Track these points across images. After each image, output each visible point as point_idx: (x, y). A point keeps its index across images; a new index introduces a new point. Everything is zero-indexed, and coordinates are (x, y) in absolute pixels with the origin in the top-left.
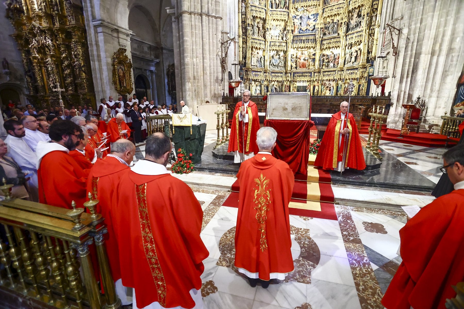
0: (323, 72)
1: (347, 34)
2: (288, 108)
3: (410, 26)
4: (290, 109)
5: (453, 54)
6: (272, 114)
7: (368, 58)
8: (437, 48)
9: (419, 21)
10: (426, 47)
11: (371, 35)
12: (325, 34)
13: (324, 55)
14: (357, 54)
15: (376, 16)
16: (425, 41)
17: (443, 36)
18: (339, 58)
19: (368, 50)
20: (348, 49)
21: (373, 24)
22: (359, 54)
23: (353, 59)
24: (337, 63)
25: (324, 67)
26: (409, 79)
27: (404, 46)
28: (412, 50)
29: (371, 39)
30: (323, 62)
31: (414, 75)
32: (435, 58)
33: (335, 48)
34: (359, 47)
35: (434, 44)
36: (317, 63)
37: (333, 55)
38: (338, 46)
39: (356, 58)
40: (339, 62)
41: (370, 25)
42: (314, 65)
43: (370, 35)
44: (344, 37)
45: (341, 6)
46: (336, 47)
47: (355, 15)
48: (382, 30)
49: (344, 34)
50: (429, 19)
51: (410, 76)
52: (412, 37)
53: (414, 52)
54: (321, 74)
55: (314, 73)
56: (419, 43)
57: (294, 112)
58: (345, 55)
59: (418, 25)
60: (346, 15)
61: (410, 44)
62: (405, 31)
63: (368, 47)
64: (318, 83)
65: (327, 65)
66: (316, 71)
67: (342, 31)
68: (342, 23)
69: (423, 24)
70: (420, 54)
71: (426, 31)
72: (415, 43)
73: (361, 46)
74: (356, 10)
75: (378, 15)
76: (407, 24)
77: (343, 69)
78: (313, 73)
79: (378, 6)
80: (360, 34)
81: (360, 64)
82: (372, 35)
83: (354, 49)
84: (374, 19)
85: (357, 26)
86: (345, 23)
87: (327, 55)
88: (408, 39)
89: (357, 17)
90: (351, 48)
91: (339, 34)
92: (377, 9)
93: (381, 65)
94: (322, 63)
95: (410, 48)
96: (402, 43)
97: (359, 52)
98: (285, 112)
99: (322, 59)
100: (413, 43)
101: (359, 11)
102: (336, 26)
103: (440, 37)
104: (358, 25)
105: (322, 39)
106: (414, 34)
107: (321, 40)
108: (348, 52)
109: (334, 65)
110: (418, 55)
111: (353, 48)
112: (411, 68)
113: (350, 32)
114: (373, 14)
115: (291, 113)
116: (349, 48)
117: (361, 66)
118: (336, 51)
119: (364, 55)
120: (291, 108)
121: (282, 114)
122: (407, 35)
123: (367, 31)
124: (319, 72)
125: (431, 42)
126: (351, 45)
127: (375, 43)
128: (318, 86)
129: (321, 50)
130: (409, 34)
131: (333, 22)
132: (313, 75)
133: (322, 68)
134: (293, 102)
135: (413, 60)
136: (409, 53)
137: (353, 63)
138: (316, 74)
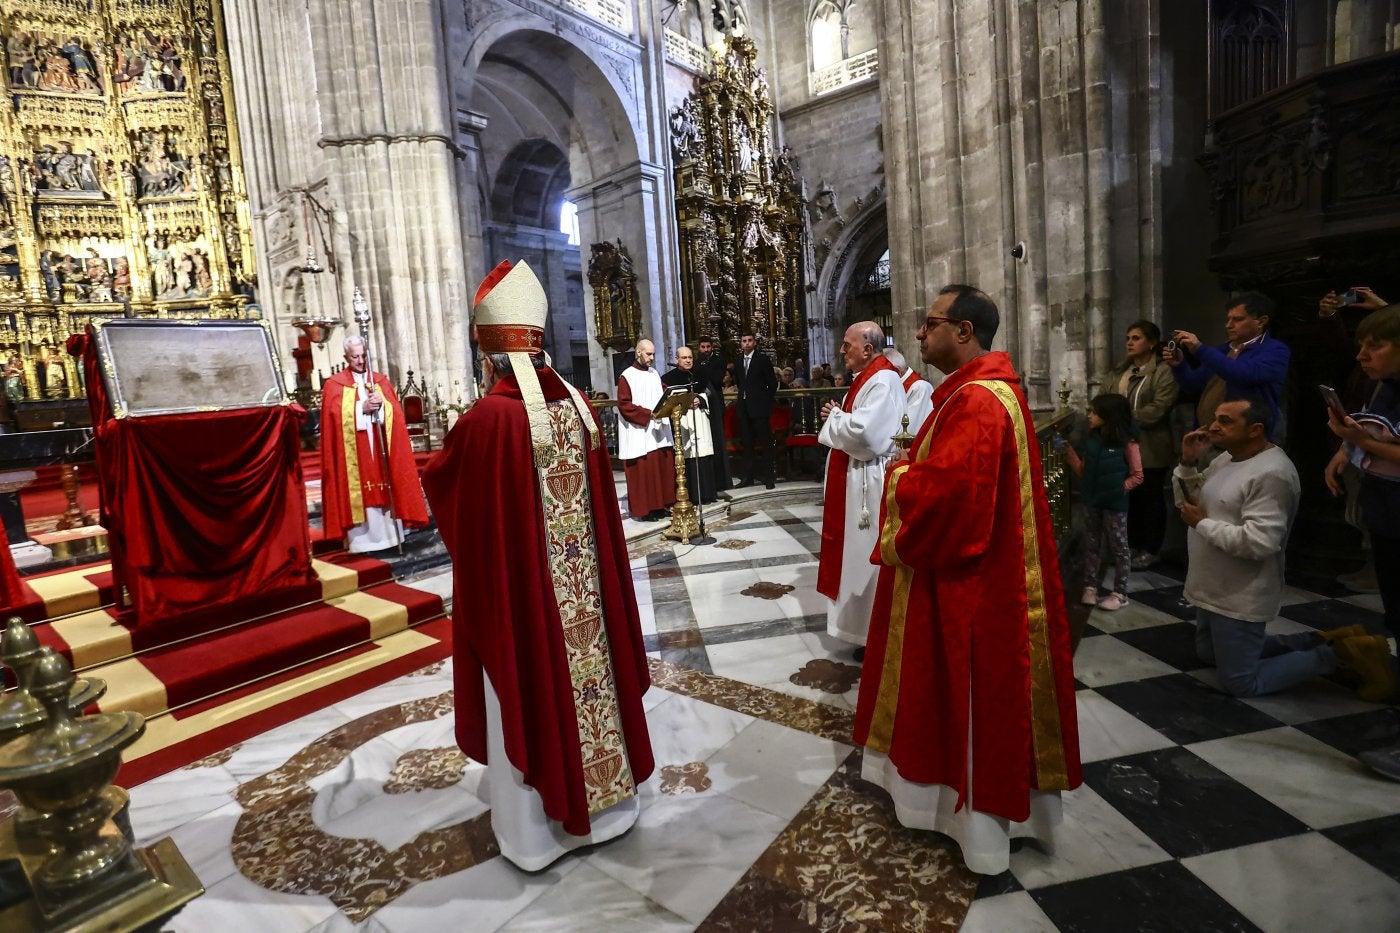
0: (71, 314)
1: (141, 200)
2: (203, 373)
3: (348, 208)
4: (208, 376)
5: (451, 281)
6: (137, 397)
7: (233, 280)
8: (418, 265)
9: (367, 202)
10: (398, 262)
11: (227, 216)
12: (42, 184)
13: (57, 258)
14: (194, 267)
15: (229, 167)
16: (392, 248)
17: (423, 242)
18: (127, 272)
19: (229, 258)
20: (156, 246)
21: (225, 187)
22: (200, 266)
23: (183, 280)
24: (124, 287)
25: (69, 298)
26: (381, 330)
27: (349, 252)
28: (369, 264)
29: (230, 228)
30: (62, 280)
31: (390, 322)
32: (420, 284)
33: (103, 239)
34: (193, 245)
35: (411, 255)
36: (33, 284)
37: (99, 262)
38: (116, 235)
39: (192, 275)
40: (134, 284)
41: (216, 189)
42: (20, 288)
43: (222, 216)
44: (134, 210)
45: (91, 107)
46: (106, 235)
47: (157, 152)
48: (257, 210)
49: (128, 199)
50: (387, 200)
51: (381, 322)
52: (360, 233)
53: (375, 268)
54: (63, 321)
55: (29, 317)
56: (379, 250)
57: (226, 383)
58: (149, 264)
59: (367, 209)
60: (120, 142)
61: (361, 250)
62: (341, 217)
63: (227, 250)
64: (56, 352)
65: (82, 291)
66: (35, 309)
67: (121, 188)
68: (110, 163)
69: (376, 209)
70: (389, 273)
71: (388, 226)
72: (372, 249)
73: (203, 244)
74: (156, 136)
75: (234, 169)
76: (341, 203)
77: (154, 308)
78: (19, 316)
79: (227, 144)
80: (191, 207)
81: (215, 293)
82: (230, 217)
83: (177, 250)
84: (224, 174)
85: (171, 182)
86: (123, 164)
87: (73, 260)
88: (353, 238)
89: (164, 158)
90: (166, 246)
91: (107, 196)
92: (226, 150)
93: (278, 302)
94: (56, 282)
95: (363, 259)
96: (343, 247)
97: (199, 261)
98: (193, 385)
99: (53, 269)
100: (366, 247)
101: (167, 143)
102: (87, 167)
103: (417, 243)
104: (174, 180)
105: (34, 200)
106: (365, 228)
107: (30, 201)
108: (160, 256)
109: (113, 293)
110: (385, 276)
111: (171, 248)
112: (378, 303)
113: (149, 197)
114: (217, 162)
115: (217, 387)
116: (161, 244)
117: (220, 302)
118: (109, 250)
119: (220, 270)
120: (211, 373)
121: (182, 393)
122: (346, 227)
123: (213, 204)
124: (53, 315)
125: (403, 251)
126: (164, 238)
127: (244, 238)
128: (62, 364)
129: (42, 238)
130: (352, 226)
131: (70, 152)
132: (21, 324)
133: (62, 301)
134: (216, 352)
135: (376, 286)
136: (364, 269)
137: (186, 290)
138: (36, 322)
